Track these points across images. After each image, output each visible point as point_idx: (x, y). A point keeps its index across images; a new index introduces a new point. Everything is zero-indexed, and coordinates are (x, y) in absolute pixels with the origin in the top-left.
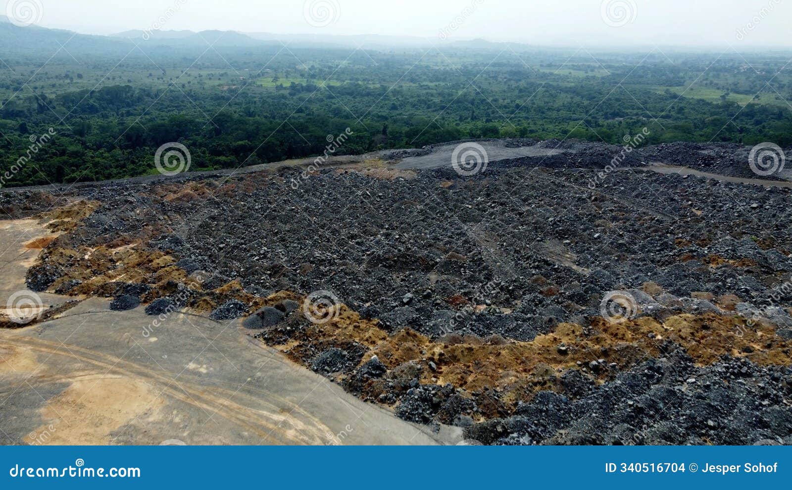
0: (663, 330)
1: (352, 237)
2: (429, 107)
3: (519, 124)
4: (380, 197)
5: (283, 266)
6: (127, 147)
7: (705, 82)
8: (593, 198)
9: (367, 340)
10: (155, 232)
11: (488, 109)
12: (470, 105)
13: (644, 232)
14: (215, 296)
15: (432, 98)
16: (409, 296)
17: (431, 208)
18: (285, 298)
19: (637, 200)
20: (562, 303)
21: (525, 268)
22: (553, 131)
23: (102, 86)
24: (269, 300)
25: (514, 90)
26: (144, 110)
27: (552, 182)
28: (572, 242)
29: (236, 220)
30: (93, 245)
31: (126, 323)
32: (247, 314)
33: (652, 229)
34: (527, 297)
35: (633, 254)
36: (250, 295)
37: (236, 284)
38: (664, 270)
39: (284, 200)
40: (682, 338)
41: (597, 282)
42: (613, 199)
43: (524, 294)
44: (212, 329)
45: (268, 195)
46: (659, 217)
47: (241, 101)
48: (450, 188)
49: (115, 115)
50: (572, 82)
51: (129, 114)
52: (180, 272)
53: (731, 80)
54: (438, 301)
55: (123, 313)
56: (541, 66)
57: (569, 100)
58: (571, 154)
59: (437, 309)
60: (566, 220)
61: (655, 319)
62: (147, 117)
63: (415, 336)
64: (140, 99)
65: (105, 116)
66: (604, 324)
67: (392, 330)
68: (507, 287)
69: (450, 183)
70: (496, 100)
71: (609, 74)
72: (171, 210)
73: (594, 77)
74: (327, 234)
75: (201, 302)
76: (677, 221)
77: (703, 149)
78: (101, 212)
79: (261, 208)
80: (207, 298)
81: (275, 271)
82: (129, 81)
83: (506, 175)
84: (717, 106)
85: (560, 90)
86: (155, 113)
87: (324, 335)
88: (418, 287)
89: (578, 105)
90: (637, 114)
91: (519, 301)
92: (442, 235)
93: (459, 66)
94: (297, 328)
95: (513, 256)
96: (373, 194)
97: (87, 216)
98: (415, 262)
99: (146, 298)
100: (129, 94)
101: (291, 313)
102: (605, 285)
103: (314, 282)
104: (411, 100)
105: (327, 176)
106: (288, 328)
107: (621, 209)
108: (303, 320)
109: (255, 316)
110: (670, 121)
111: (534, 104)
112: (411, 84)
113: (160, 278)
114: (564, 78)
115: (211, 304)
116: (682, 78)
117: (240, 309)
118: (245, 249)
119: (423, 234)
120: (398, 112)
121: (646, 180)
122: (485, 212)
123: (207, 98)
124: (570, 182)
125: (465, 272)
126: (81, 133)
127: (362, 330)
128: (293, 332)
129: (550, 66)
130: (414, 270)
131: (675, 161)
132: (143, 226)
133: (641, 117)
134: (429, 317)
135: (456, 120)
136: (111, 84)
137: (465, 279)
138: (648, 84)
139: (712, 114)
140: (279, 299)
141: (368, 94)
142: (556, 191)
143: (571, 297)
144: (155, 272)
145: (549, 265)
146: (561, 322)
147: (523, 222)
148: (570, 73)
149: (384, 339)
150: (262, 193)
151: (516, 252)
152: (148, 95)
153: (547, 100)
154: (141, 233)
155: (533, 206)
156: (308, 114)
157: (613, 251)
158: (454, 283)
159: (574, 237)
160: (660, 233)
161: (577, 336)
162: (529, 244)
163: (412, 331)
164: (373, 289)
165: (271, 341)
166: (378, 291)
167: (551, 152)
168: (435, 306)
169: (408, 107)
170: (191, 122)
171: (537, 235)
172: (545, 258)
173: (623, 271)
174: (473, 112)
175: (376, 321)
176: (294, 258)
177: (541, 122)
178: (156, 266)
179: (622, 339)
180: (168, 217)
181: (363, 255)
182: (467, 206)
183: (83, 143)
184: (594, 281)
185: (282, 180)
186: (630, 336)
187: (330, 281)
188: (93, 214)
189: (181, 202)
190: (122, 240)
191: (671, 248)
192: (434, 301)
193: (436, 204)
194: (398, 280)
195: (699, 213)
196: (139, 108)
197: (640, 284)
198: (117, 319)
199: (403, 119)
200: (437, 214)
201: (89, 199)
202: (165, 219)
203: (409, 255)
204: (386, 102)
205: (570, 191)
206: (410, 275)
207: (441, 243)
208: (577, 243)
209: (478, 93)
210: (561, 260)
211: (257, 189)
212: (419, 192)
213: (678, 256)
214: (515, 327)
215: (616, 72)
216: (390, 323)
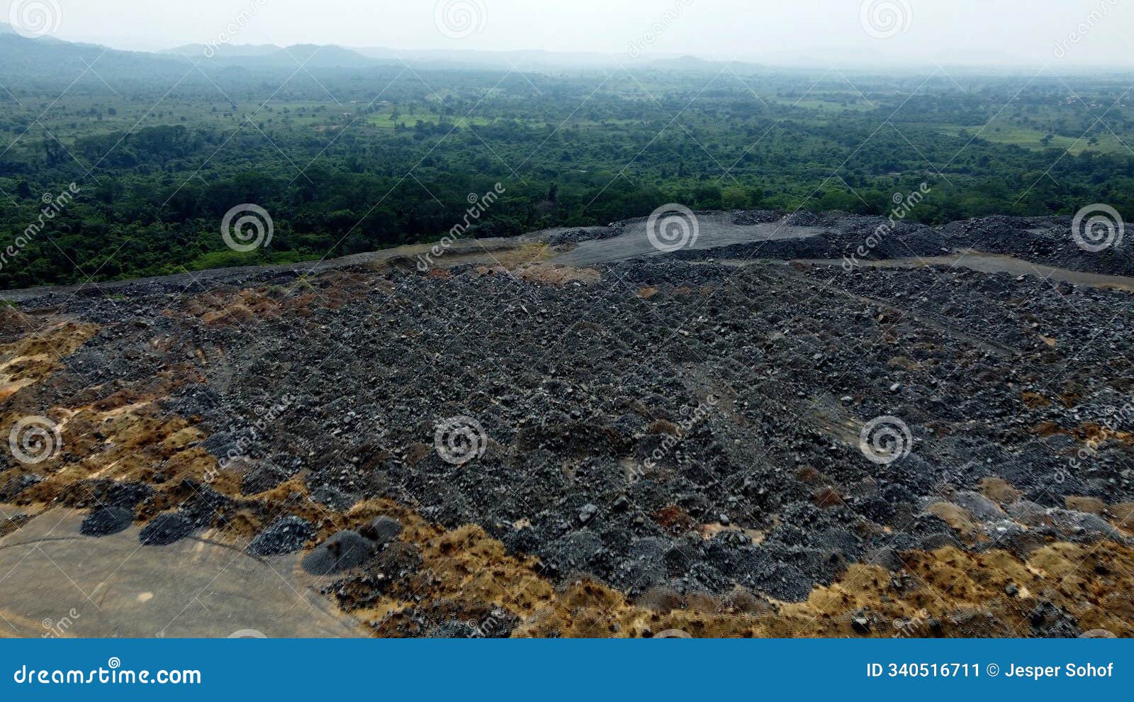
0: (1029, 577)
1: (497, 391)
2: (617, 157)
3: (748, 183)
4: (542, 314)
5: (379, 449)
6: (173, 219)
7: (1017, 119)
8: (881, 317)
9: (516, 602)
10: (177, 381)
11: (703, 159)
12: (676, 154)
13: (970, 380)
14: (261, 508)
15: (622, 144)
16: (590, 510)
17: (625, 337)
18: (378, 513)
19: (950, 319)
20: (850, 520)
21: (782, 451)
22: (800, 192)
23: (143, 126)
24: (352, 517)
25: (739, 131)
26: (202, 161)
27: (814, 289)
28: (855, 399)
29: (310, 359)
30: (73, 405)
31: (105, 562)
32: (312, 544)
33: (983, 374)
34: (789, 507)
35: (957, 420)
36: (319, 507)
37: (297, 482)
38: (1013, 451)
39: (390, 323)
40: (1066, 595)
41: (904, 478)
42: (912, 318)
43: (784, 501)
44: (248, 575)
45: (365, 313)
46: (990, 352)
47: (343, 149)
48: (653, 298)
49: (160, 169)
50: (824, 120)
51: (179, 167)
52: (207, 458)
53: (1054, 116)
54: (640, 519)
55: (102, 541)
56: (779, 95)
57: (822, 146)
58: (835, 236)
59: (638, 534)
60: (842, 359)
61: (1013, 553)
62: (207, 172)
63: (601, 593)
64: (196, 146)
65: (144, 172)
66: (926, 566)
67: (560, 579)
68: (755, 490)
69: (653, 291)
70: (714, 147)
71: (877, 107)
72: (208, 340)
73: (856, 112)
74: (457, 384)
75: (235, 520)
76: (1020, 358)
77: (1034, 227)
78: (96, 345)
79: (353, 336)
80: (246, 512)
81: (366, 458)
82: (183, 119)
83: (741, 277)
84: (1038, 155)
85: (807, 131)
86: (218, 167)
87: (442, 590)
88: (604, 489)
89: (835, 154)
90: (920, 167)
91: (777, 516)
92: (642, 387)
93: (660, 97)
94: (396, 576)
95: (761, 427)
96: (532, 310)
97: (72, 350)
98: (600, 439)
99: (144, 511)
100: (181, 139)
101: (386, 545)
102: (919, 484)
103: (430, 478)
104: (591, 146)
105: (460, 279)
106: (380, 576)
107: (927, 336)
108: (406, 558)
109: (325, 549)
110: (969, 177)
111: (769, 151)
112: (592, 123)
113: (172, 472)
114: (814, 114)
115: (251, 524)
116: (983, 113)
117: (300, 534)
118: (320, 414)
119: (611, 384)
120: (571, 164)
121: (960, 284)
122: (710, 342)
123: (294, 144)
124: (840, 288)
125: (683, 459)
126: (108, 199)
127: (508, 580)
128: (388, 582)
129: (791, 95)
130: (597, 454)
131: (993, 247)
132: (160, 370)
133: (927, 172)
134: (624, 551)
135: (657, 177)
136: (155, 123)
137: (683, 472)
138: (934, 122)
139: (1031, 167)
140: (368, 515)
141: (529, 138)
142: (821, 304)
143: (863, 509)
144: (166, 458)
145: (821, 443)
146: (852, 561)
147: (773, 361)
148: (821, 106)
149: (546, 597)
150: (355, 310)
151: (766, 419)
152: (209, 140)
153: (788, 146)
154: (153, 384)
155: (787, 331)
156: (441, 169)
157: (925, 417)
158: (665, 481)
159: (858, 390)
160: (997, 383)
161: (881, 590)
162: (785, 404)
163: (596, 583)
164: (528, 495)
165: (348, 601)
166: (537, 500)
167: (804, 233)
168: (634, 528)
169: (587, 157)
170: (268, 181)
171: (797, 386)
172: (814, 430)
173: (945, 455)
174: (682, 165)
175: (533, 560)
176: (399, 432)
177: (781, 179)
178: (170, 446)
179: (962, 596)
180: (203, 352)
181: (514, 426)
182: (681, 331)
183: (109, 214)
184: (900, 475)
185: (390, 286)
186: (974, 590)
187: (457, 476)
188: (82, 348)
189: (226, 326)
190: (122, 396)
191: (1018, 410)
192: (632, 519)
193: (632, 328)
194: (572, 473)
195: (1051, 342)
196: (195, 158)
197: (977, 481)
198: (90, 553)
199: (579, 175)
200: (633, 346)
201: (82, 319)
202: (196, 356)
203: (589, 428)
204: (555, 150)
205: (842, 304)
206: (591, 464)
207: (640, 402)
208: (864, 402)
209: (687, 137)
210: (841, 432)
211: (349, 303)
212: (605, 307)
213: (1032, 425)
214: (774, 573)
215: (887, 104)
216: (557, 564)
